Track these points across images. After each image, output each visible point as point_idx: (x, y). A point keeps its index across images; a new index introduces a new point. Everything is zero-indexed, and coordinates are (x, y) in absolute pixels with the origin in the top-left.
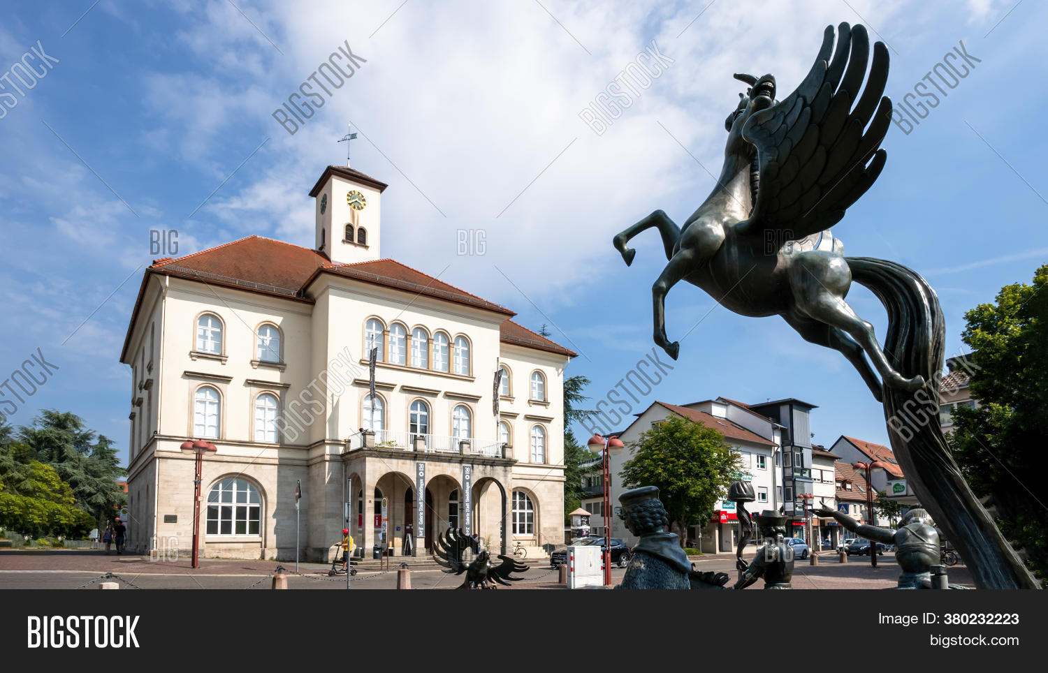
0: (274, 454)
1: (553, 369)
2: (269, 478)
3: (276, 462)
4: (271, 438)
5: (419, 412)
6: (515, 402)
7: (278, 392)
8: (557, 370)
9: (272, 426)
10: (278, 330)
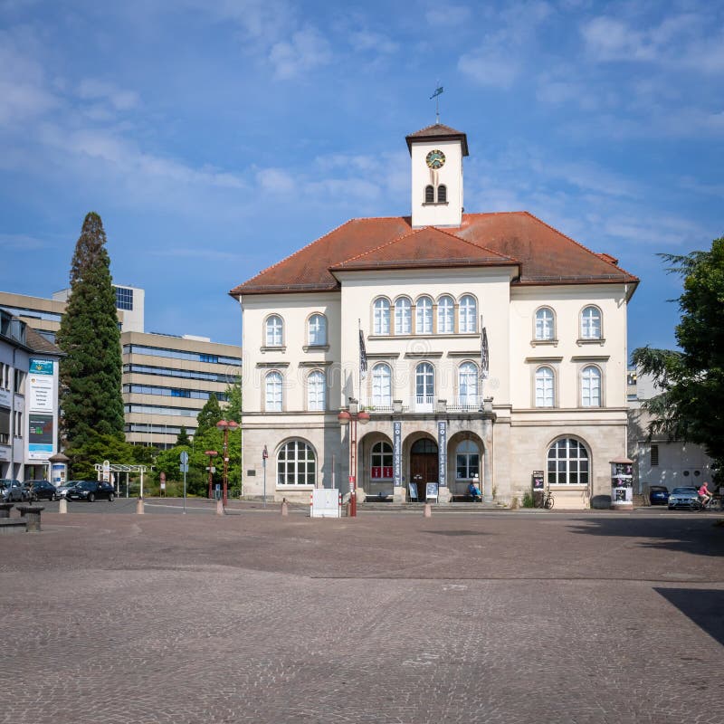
0: (321, 419)
1: (612, 301)
2: (317, 440)
3: (323, 426)
4: (320, 407)
5: (425, 374)
6: (560, 344)
7: (323, 369)
8: (617, 301)
9: (321, 397)
10: (324, 317)
